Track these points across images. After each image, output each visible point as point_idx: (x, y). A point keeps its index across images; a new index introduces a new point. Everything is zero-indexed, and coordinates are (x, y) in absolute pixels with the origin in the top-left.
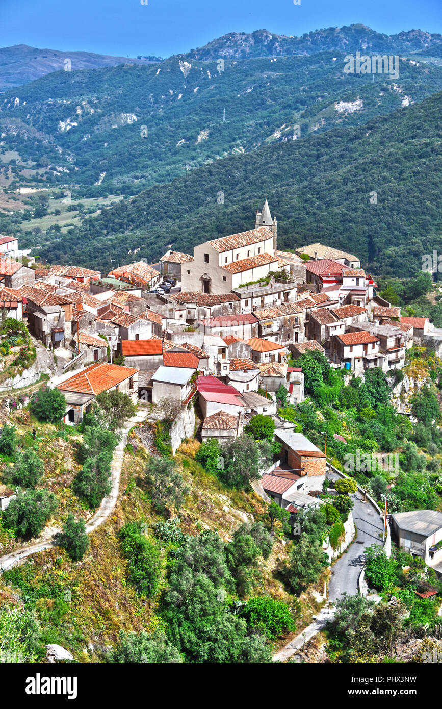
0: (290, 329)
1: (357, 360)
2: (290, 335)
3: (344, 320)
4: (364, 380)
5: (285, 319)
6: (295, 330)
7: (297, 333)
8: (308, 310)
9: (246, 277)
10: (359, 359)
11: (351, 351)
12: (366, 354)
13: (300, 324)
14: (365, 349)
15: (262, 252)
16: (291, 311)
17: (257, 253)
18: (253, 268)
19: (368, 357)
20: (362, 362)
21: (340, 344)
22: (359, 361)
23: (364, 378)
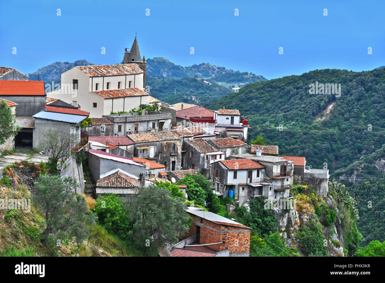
0: (166, 157)
1: (241, 188)
2: (167, 163)
3: (224, 150)
4: (249, 210)
5: (162, 145)
6: (172, 159)
7: (174, 162)
8: (185, 139)
9: (118, 106)
10: (244, 186)
11: (235, 177)
12: (251, 182)
13: (177, 153)
14: (250, 176)
15: (132, 86)
16: (168, 138)
17: (127, 87)
18: (124, 97)
19: (253, 185)
20: (246, 190)
21: (223, 170)
22: (243, 189)
23: (249, 208)
